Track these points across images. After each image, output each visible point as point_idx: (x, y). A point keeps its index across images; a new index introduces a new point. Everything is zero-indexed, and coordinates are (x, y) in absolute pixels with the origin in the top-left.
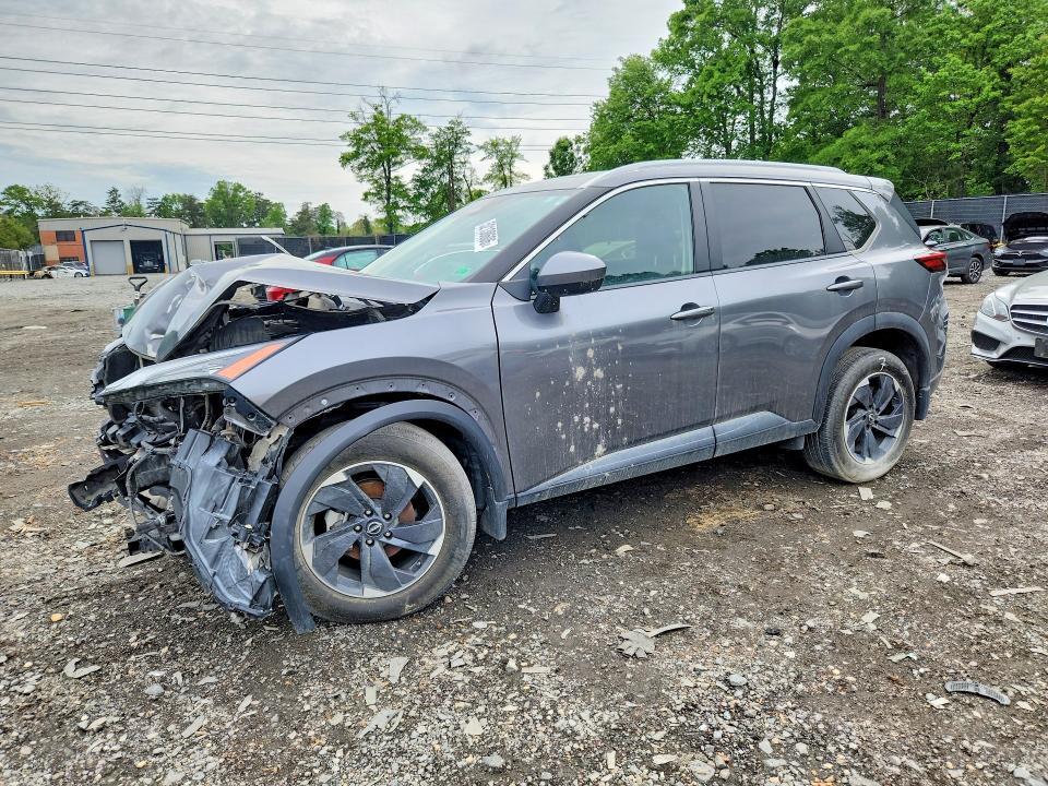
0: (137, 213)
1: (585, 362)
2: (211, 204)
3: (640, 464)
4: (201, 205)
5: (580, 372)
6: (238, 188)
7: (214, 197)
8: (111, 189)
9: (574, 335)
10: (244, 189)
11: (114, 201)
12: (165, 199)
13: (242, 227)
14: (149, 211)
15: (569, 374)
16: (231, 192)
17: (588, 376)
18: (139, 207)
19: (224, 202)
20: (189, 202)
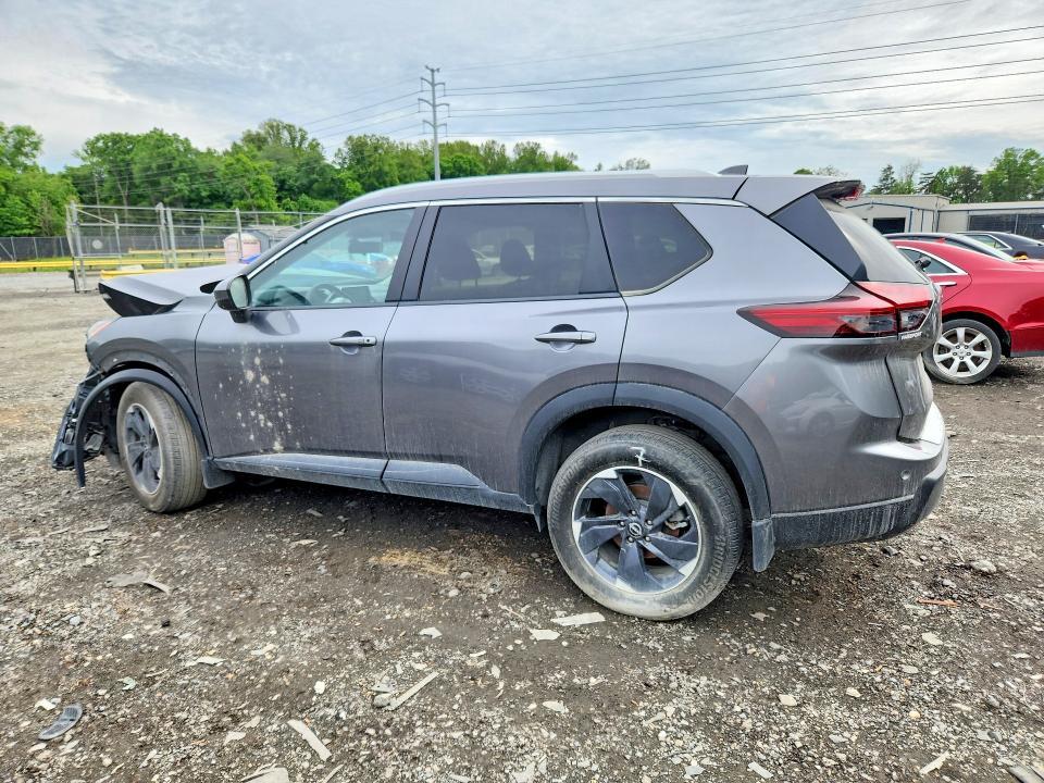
0: (906, 190)
1: (253, 368)
2: (992, 175)
3: (305, 470)
4: (979, 177)
5: (250, 375)
6: (1032, 154)
7: (999, 168)
8: (886, 167)
9: (246, 343)
10: (1038, 156)
11: (886, 178)
12: (941, 173)
13: (1027, 200)
14: (921, 186)
15: (243, 376)
16: (1020, 161)
17: (257, 380)
18: (909, 183)
19: (1009, 172)
20: (966, 175)
